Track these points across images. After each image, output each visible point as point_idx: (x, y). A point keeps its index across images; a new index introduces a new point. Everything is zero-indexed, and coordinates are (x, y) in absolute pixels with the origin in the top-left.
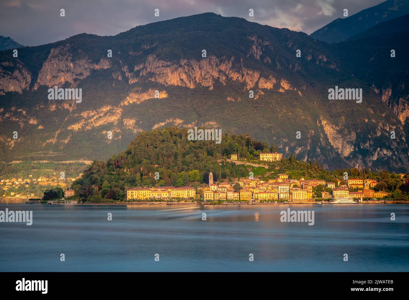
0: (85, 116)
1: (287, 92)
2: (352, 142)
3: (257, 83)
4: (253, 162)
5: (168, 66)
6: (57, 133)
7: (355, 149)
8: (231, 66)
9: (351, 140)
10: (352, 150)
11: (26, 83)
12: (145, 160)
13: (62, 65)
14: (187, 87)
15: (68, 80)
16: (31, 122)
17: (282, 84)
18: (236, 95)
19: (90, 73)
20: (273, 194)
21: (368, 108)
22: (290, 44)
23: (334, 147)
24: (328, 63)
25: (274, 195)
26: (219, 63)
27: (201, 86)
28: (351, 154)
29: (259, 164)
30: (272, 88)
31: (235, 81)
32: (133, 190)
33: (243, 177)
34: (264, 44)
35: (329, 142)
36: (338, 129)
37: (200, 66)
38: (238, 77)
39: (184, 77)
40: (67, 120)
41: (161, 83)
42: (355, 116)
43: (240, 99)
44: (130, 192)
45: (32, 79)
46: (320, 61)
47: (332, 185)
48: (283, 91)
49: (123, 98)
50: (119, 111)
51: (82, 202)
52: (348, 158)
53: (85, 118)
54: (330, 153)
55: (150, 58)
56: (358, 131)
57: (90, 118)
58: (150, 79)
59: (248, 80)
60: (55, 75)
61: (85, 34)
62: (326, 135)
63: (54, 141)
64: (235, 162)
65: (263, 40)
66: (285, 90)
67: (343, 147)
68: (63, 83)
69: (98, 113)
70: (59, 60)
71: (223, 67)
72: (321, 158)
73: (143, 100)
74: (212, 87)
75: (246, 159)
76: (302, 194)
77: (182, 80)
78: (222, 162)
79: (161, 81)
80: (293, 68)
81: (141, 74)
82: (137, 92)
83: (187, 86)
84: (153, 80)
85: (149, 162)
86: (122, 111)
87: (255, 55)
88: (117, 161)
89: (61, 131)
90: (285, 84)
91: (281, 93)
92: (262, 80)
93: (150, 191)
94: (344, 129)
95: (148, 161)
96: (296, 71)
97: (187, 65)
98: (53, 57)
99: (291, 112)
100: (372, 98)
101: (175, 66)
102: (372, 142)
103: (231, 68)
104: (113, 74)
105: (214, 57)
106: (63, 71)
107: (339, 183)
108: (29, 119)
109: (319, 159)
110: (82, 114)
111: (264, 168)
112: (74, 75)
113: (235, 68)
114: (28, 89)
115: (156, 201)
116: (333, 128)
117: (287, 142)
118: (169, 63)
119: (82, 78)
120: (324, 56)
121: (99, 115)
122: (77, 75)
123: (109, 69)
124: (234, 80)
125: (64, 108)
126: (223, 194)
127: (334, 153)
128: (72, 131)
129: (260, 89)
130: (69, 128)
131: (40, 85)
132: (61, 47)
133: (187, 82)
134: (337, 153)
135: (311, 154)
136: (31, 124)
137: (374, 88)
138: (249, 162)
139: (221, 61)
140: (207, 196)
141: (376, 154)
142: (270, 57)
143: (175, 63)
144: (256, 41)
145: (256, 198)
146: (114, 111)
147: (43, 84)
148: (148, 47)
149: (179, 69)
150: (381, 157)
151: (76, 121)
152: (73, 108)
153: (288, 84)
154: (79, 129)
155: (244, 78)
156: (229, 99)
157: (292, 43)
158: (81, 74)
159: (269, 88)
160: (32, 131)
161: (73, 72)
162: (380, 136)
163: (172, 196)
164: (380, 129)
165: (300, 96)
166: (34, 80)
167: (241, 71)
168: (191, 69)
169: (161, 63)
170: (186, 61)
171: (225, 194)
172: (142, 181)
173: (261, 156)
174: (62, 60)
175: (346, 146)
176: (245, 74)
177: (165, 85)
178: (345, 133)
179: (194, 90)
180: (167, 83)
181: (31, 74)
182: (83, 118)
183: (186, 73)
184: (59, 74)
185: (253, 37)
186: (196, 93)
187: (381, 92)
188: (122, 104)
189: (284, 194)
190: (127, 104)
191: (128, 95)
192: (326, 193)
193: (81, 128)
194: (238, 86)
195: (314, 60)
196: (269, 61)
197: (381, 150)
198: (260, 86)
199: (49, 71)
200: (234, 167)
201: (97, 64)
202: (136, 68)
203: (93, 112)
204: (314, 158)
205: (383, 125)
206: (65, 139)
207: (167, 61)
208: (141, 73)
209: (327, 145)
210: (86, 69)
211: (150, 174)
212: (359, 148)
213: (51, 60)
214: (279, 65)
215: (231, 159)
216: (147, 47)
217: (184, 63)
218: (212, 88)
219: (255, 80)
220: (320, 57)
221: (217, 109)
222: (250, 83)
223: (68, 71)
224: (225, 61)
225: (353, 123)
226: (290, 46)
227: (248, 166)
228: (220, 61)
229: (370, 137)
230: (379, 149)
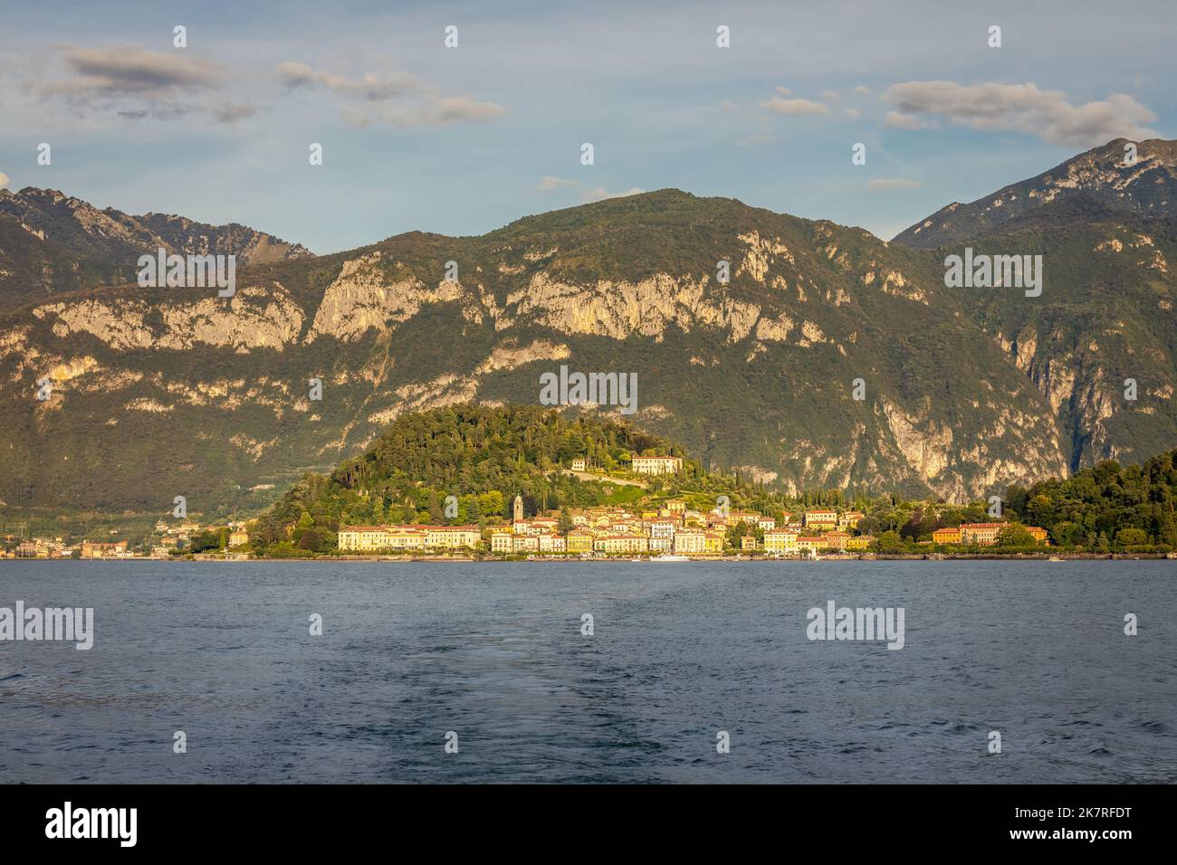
0: (404, 396)
1: (816, 346)
2: (943, 448)
3: (754, 328)
4: (617, 476)
5: (572, 294)
6: (346, 428)
7: (949, 462)
8: (701, 293)
9: (942, 444)
10: (943, 465)
11: (292, 330)
12: (397, 471)
13: (362, 294)
14: (610, 337)
15: (374, 323)
16: (297, 407)
17: (804, 331)
18: (708, 352)
19: (418, 310)
20: (637, 540)
21: (982, 379)
22: (830, 252)
23: (908, 458)
24: (906, 288)
25: (639, 543)
26: (676, 289)
27: (639, 334)
28: (941, 472)
29: (628, 479)
30: (785, 338)
31: (709, 326)
32: (351, 530)
33: (593, 505)
34: (776, 252)
35: (898, 449)
36: (916, 421)
37: (637, 294)
38: (716, 317)
39: (605, 316)
40: (368, 402)
41: (558, 329)
42: (953, 395)
43: (716, 362)
44: (345, 534)
45: (304, 323)
46: (891, 284)
47: (769, 523)
48: (807, 345)
49: (480, 360)
50: (473, 385)
51: (255, 557)
52: (935, 481)
53: (404, 400)
54: (898, 471)
55: (538, 279)
56: (957, 425)
57: (414, 399)
58: (536, 321)
59: (735, 324)
60: (347, 314)
61: (417, 233)
62: (892, 434)
63: (340, 445)
64: (580, 474)
65: (773, 244)
66: (812, 344)
67: (926, 458)
68: (364, 330)
69: (430, 390)
70: (356, 283)
71: (684, 297)
72: (879, 480)
73: (520, 362)
74: (661, 337)
75: (602, 470)
76: (694, 542)
77: (600, 322)
78: (552, 476)
79: (557, 324)
80: (833, 298)
81: (519, 312)
82: (508, 347)
83: (610, 334)
84: (542, 322)
85: (405, 474)
86: (478, 384)
87: (753, 273)
88: (348, 475)
89: (355, 425)
90: (812, 331)
91: (802, 349)
92: (764, 323)
93: (387, 534)
94: (928, 422)
95: (403, 473)
96: (838, 305)
97: (612, 293)
98: (345, 278)
99: (821, 387)
100: (992, 360)
101: (587, 294)
102: (985, 449)
103: (702, 299)
104: (464, 312)
105: (666, 277)
106: (364, 306)
107: (787, 518)
108: (294, 402)
109: (873, 483)
110: (398, 392)
111: (639, 487)
112: (387, 314)
113: (710, 298)
114: (294, 341)
115: (393, 553)
116: (906, 419)
117: (809, 447)
118: (574, 289)
119: (401, 319)
120: (900, 276)
121: (433, 394)
122: (391, 313)
123: (457, 301)
124: (708, 322)
125: (363, 379)
126: (532, 540)
127: (905, 470)
128: (377, 425)
129: (760, 341)
130: (370, 420)
131: (318, 334)
132: (363, 257)
133: (612, 327)
134: (913, 470)
135: (858, 473)
136: (297, 412)
137: (1001, 340)
138: (609, 476)
139: (681, 285)
140: (498, 543)
141: (993, 471)
142: (784, 277)
143: (586, 288)
144: (756, 244)
145: (601, 548)
146: (461, 385)
147: (323, 331)
148: (538, 257)
149: (595, 300)
150: (1003, 479)
151: (386, 404)
152: (381, 379)
153: (818, 330)
154: (391, 420)
155: (727, 319)
156: (693, 360)
157: (835, 249)
158: (400, 312)
159: (778, 339)
160: (298, 425)
161: (384, 308)
162: (1003, 436)
163: (430, 544)
164: (1004, 422)
165: (842, 355)
166: (307, 325)
167: (721, 305)
168: (618, 299)
169: (558, 289)
170: (609, 284)
171: (536, 540)
172: (386, 514)
173: (634, 464)
174: (362, 284)
175: (932, 456)
176: (730, 310)
177: (566, 333)
178: (931, 431)
179: (625, 342)
180: (569, 330)
181: (302, 311)
182: (400, 399)
183: (609, 308)
184: (356, 311)
185: (749, 237)
186: (628, 349)
187: (1014, 347)
188: (479, 371)
189: (660, 541)
190: (490, 371)
191: (491, 353)
192: (751, 539)
193: (395, 419)
194: (714, 335)
195: (878, 283)
196: (783, 284)
197: (1003, 465)
198: (760, 334)
199: (336, 304)
200: (575, 485)
201: (432, 290)
202: (511, 299)
203: (419, 387)
204: (864, 481)
205: (1011, 413)
206: (361, 442)
207: (570, 285)
208: (519, 310)
209: (892, 453)
210: (410, 301)
211: (406, 501)
212: (959, 459)
213: (340, 284)
214: (802, 292)
215: (573, 468)
216: (534, 257)
217: (605, 288)
218: (660, 339)
219: (751, 323)
220: (891, 277)
221: (669, 382)
222: (739, 328)
223: (373, 306)
224: (690, 284)
225: (947, 410)
226: (831, 256)
227: (605, 484)
228: (679, 284)
229: (981, 438)
230: (998, 462)
